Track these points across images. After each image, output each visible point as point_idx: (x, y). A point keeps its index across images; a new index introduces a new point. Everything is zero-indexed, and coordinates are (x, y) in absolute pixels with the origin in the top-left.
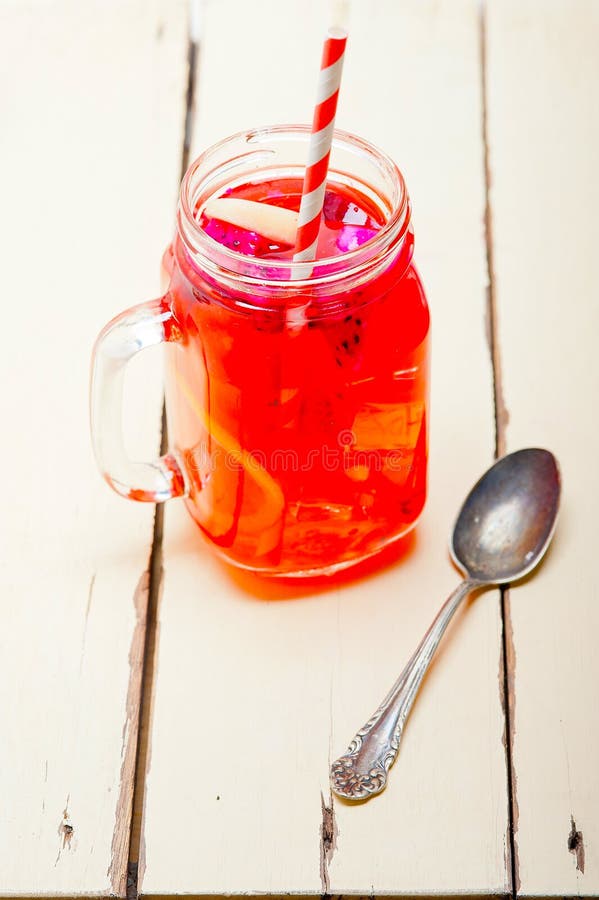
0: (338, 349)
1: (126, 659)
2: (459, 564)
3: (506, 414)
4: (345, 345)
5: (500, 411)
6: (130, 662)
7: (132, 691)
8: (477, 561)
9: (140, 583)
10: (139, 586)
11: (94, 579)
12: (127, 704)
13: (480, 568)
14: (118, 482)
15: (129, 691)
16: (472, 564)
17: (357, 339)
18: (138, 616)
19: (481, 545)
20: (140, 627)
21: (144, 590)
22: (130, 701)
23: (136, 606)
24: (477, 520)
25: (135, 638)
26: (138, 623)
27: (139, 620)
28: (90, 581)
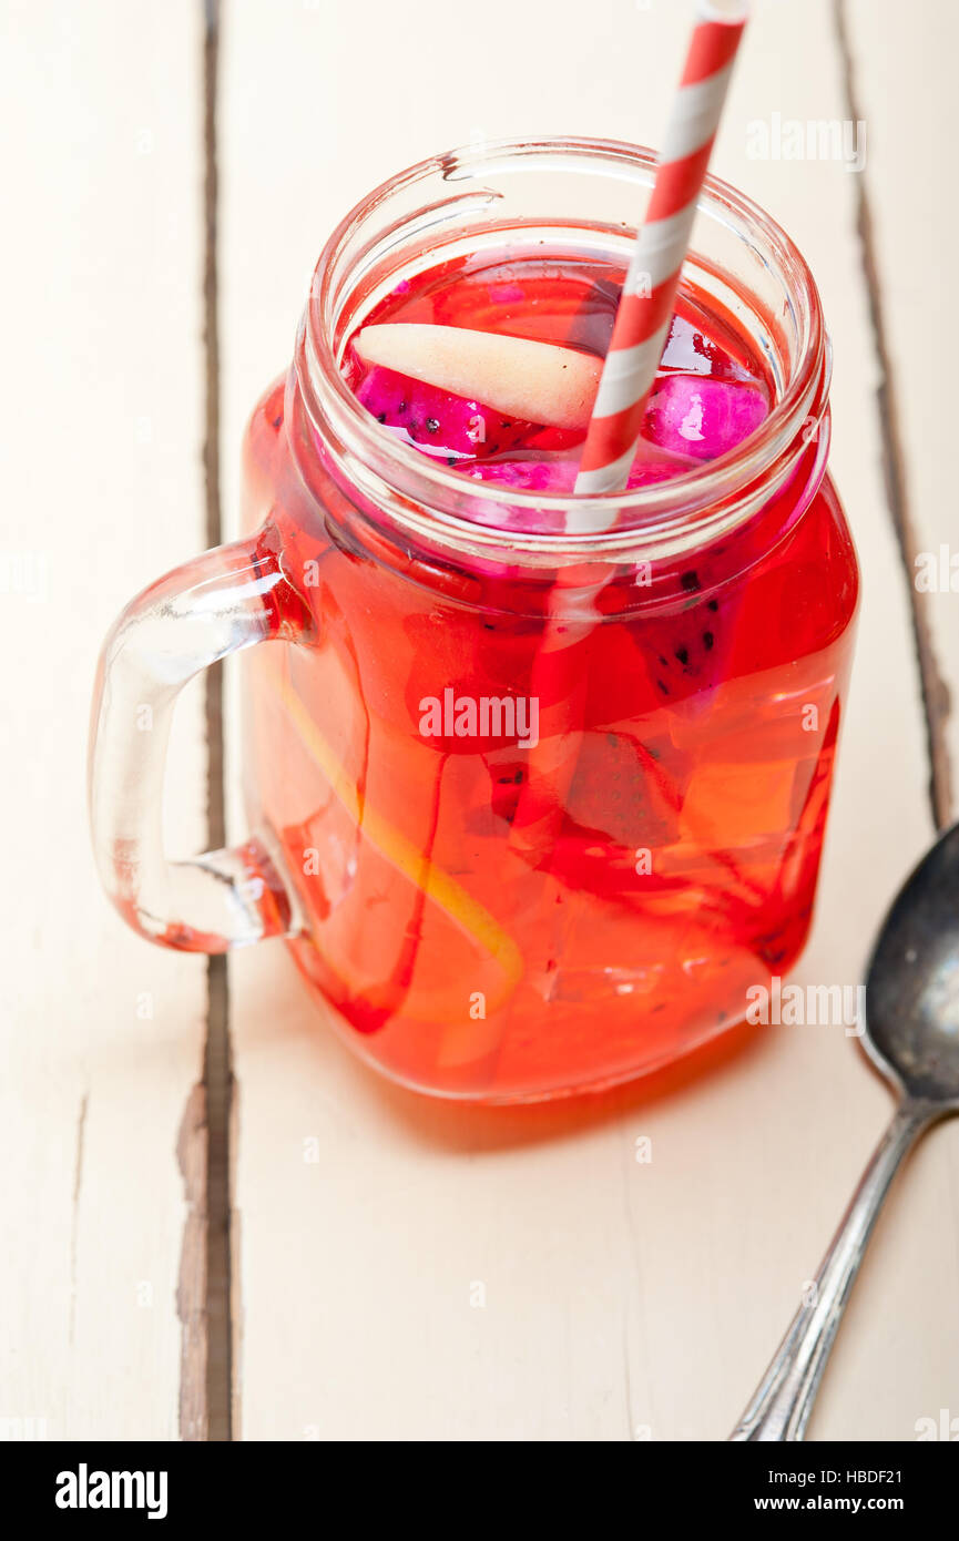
0: (664, 662)
1: (171, 1304)
2: (881, 1063)
3: (944, 691)
4: (683, 656)
5: (932, 685)
6: (179, 1312)
7: (188, 1382)
8: (918, 1049)
9: (188, 1111)
10: (185, 1120)
11: (84, 1104)
12: (180, 1416)
13: (926, 1068)
14: (148, 915)
15: (182, 1385)
16: (907, 1058)
17: (708, 640)
18: (188, 1196)
19: (923, 1014)
20: (196, 1221)
21: (197, 1128)
22: (187, 1407)
23: (184, 1171)
24: (911, 956)
25: (185, 1252)
26: (191, 1215)
27: (193, 1206)
28: (77, 1112)
